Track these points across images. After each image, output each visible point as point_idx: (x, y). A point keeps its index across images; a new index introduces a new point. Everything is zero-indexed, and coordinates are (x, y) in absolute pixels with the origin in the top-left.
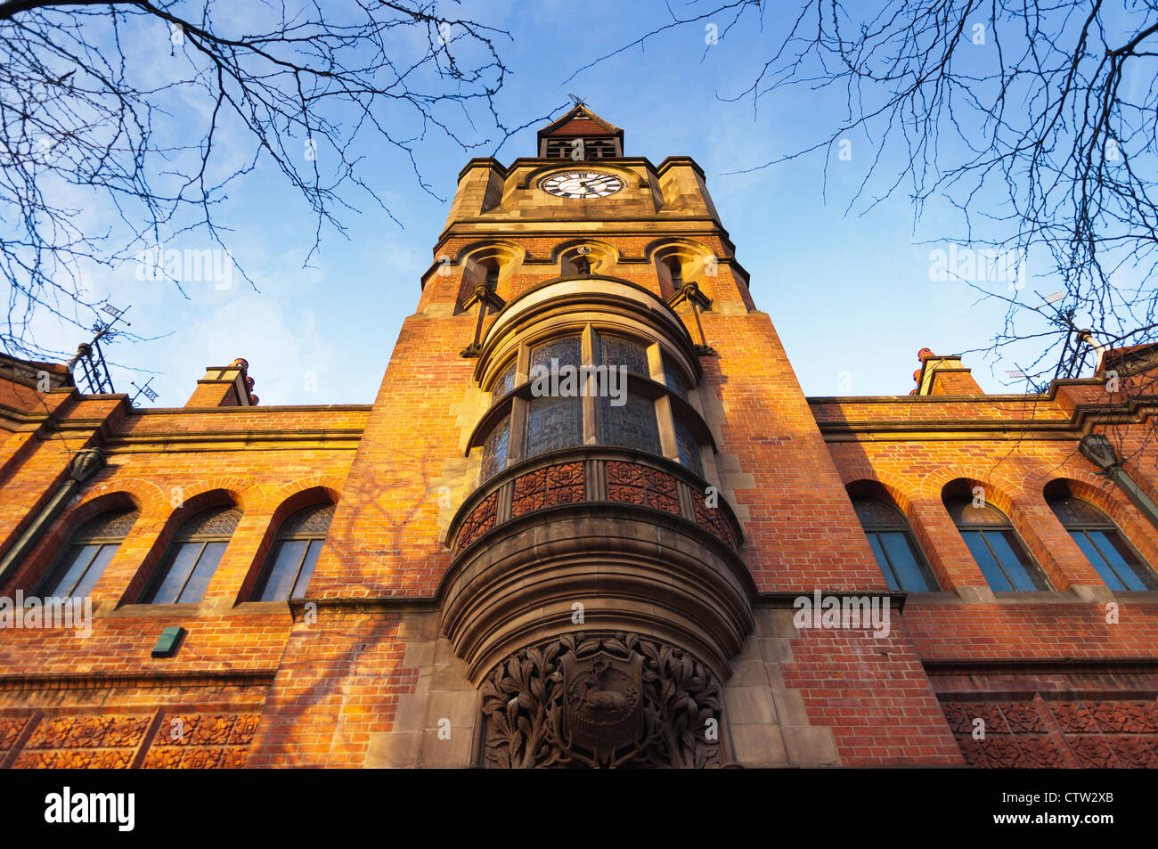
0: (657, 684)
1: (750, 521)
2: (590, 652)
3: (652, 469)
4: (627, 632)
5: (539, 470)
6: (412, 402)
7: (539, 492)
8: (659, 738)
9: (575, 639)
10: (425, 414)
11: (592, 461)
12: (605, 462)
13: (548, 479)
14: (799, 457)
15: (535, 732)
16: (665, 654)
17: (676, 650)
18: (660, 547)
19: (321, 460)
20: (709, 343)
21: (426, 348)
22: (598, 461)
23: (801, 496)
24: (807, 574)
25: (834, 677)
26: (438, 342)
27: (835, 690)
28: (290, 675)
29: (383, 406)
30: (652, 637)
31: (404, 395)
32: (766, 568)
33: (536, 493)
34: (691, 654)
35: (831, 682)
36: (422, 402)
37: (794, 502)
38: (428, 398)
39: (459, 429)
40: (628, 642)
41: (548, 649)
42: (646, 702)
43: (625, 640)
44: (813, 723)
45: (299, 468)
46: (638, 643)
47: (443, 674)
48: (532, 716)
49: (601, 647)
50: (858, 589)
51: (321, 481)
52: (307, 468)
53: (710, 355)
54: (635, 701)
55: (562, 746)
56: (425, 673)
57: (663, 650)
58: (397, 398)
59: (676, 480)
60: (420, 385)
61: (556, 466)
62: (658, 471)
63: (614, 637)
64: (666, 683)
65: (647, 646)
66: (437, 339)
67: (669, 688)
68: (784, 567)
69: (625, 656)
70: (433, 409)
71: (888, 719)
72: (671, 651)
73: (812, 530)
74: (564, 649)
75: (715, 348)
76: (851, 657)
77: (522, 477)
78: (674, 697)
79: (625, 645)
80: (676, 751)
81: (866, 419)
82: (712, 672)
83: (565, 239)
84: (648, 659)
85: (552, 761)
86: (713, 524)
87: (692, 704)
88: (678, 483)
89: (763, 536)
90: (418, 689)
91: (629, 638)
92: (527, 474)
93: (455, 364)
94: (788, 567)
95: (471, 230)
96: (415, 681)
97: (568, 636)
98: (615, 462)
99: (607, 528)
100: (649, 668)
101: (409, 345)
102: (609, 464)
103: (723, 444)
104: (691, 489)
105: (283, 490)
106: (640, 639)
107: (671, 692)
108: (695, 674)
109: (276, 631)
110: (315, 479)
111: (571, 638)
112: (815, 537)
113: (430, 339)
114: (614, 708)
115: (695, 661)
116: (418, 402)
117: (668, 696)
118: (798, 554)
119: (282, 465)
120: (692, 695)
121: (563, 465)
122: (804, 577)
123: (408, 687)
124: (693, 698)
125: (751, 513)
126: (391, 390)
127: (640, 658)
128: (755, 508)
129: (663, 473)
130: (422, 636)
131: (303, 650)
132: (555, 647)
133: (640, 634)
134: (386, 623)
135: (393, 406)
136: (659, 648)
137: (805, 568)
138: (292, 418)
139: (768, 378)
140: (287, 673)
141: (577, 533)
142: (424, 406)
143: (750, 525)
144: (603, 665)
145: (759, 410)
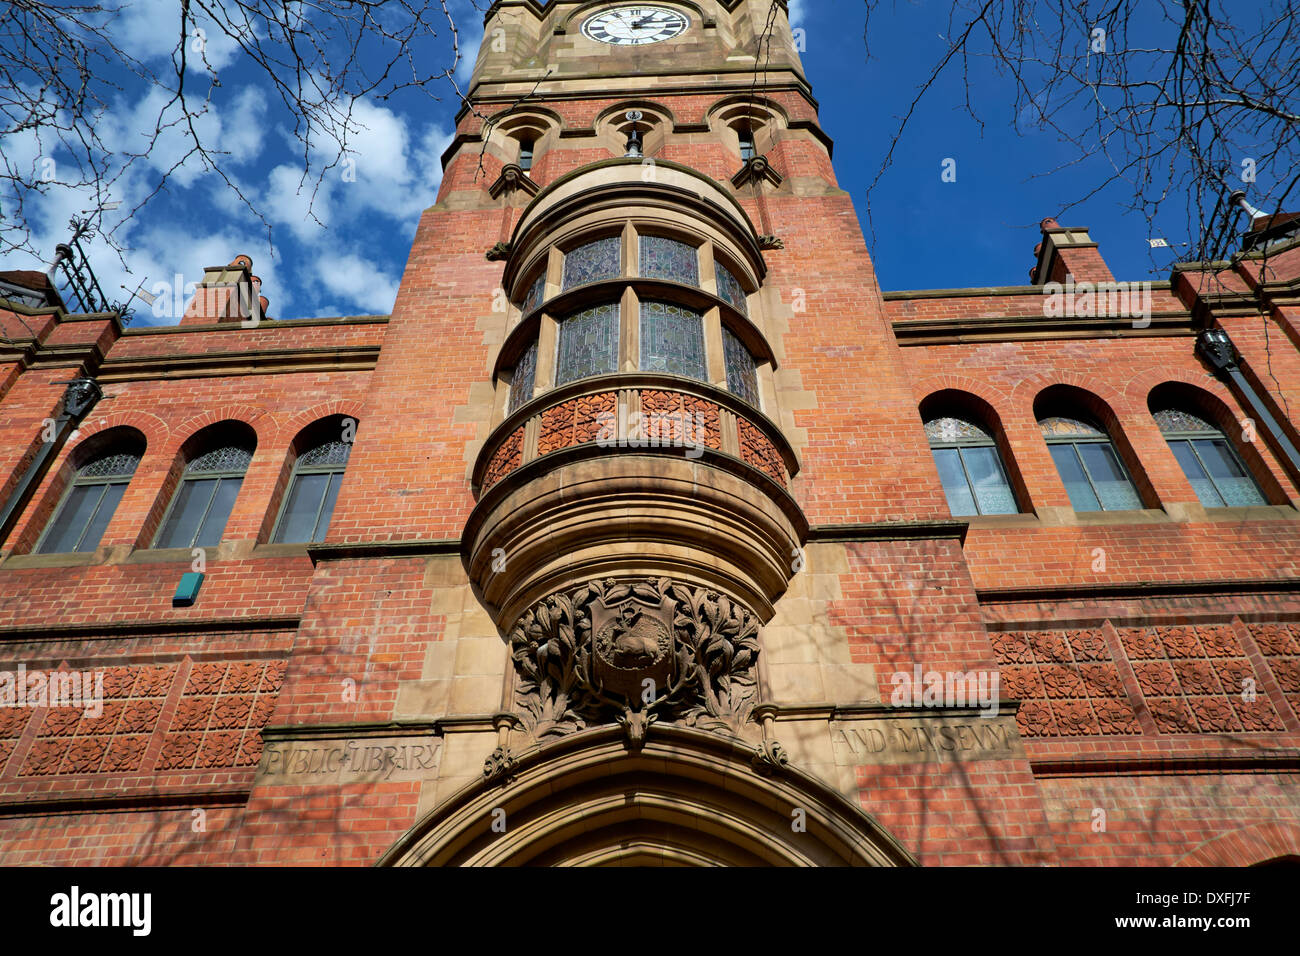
0: (691, 628)
1: (807, 446)
2: (620, 599)
3: (692, 396)
4: (659, 577)
5: (567, 402)
6: (433, 316)
7: (566, 427)
8: (693, 681)
9: (605, 585)
10: (447, 332)
11: (625, 390)
12: (640, 391)
13: (576, 412)
14: (870, 370)
15: (566, 678)
16: (700, 597)
17: (712, 592)
18: (696, 487)
19: (336, 383)
20: (776, 232)
21: (447, 249)
22: (632, 390)
23: (867, 416)
24: (865, 504)
25: (883, 613)
26: (462, 241)
27: (883, 626)
28: (314, 625)
29: (399, 322)
30: (686, 581)
31: (421, 307)
32: (820, 497)
33: (563, 429)
34: (729, 597)
35: (879, 618)
36: (444, 316)
37: (858, 423)
38: (451, 311)
39: (486, 347)
40: (659, 587)
41: (576, 596)
42: (678, 647)
43: (657, 584)
44: (856, 660)
45: (314, 393)
46: (671, 588)
47: (471, 621)
48: (563, 663)
49: (632, 593)
50: (918, 519)
51: (338, 407)
52: (322, 393)
53: (776, 248)
54: (666, 646)
55: (593, 692)
56: (452, 620)
57: (699, 592)
58: (415, 312)
59: (720, 407)
60: (441, 294)
61: (586, 397)
62: (699, 399)
63: (645, 582)
64: (700, 627)
65: (682, 591)
66: (461, 238)
67: (703, 632)
68: (840, 497)
69: (656, 601)
70: (457, 325)
71: (934, 655)
72: (706, 595)
73: (875, 454)
74: (593, 596)
75: (782, 240)
76: (902, 592)
77: (549, 410)
78: (708, 641)
79: (657, 590)
80: (710, 693)
81: (958, 317)
82: (752, 613)
83: (612, 101)
84: (680, 605)
85: (584, 706)
86: (760, 455)
87: (729, 647)
88: (722, 410)
89: (821, 463)
90: (446, 637)
91: (661, 582)
92: (555, 407)
93: (480, 268)
94: (845, 497)
95: (498, 93)
96: (443, 628)
97: (596, 582)
98: (651, 390)
99: (638, 466)
100: (682, 612)
101: (428, 246)
102: (644, 392)
103: (785, 357)
104: (737, 417)
105: (297, 419)
106: (673, 584)
107: (705, 635)
108: (733, 616)
109: (300, 575)
110: (332, 405)
111: (600, 584)
112: (878, 462)
113: (453, 237)
114: (644, 653)
115: (733, 603)
116: (438, 316)
117: (702, 641)
118: (857, 482)
119: (295, 390)
120: (729, 637)
121: (593, 395)
122: (862, 507)
123: (436, 635)
124: (730, 640)
125: (810, 437)
126: (408, 303)
127: (672, 603)
128: (815, 430)
129: (704, 400)
130: (449, 580)
131: (327, 597)
132: (583, 594)
133: (673, 579)
134: (412, 568)
135: (411, 321)
136: (693, 590)
137: (862, 497)
138: (301, 334)
139: (841, 274)
140: (311, 623)
141: (605, 474)
142: (446, 320)
143: (809, 450)
144: (633, 612)
145: (828, 315)
